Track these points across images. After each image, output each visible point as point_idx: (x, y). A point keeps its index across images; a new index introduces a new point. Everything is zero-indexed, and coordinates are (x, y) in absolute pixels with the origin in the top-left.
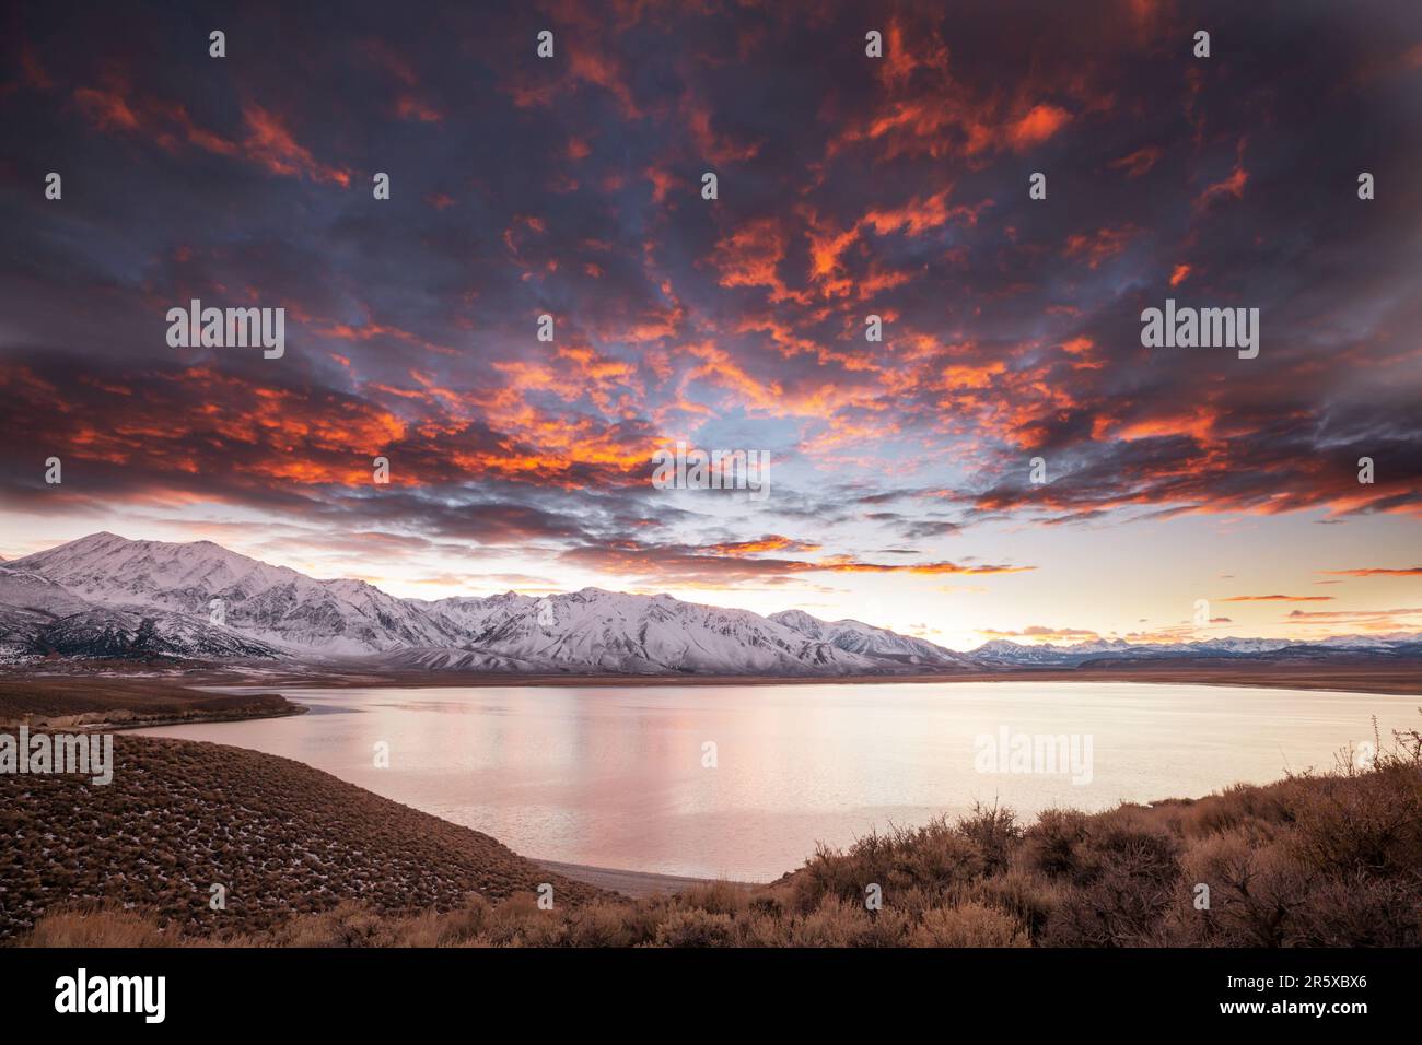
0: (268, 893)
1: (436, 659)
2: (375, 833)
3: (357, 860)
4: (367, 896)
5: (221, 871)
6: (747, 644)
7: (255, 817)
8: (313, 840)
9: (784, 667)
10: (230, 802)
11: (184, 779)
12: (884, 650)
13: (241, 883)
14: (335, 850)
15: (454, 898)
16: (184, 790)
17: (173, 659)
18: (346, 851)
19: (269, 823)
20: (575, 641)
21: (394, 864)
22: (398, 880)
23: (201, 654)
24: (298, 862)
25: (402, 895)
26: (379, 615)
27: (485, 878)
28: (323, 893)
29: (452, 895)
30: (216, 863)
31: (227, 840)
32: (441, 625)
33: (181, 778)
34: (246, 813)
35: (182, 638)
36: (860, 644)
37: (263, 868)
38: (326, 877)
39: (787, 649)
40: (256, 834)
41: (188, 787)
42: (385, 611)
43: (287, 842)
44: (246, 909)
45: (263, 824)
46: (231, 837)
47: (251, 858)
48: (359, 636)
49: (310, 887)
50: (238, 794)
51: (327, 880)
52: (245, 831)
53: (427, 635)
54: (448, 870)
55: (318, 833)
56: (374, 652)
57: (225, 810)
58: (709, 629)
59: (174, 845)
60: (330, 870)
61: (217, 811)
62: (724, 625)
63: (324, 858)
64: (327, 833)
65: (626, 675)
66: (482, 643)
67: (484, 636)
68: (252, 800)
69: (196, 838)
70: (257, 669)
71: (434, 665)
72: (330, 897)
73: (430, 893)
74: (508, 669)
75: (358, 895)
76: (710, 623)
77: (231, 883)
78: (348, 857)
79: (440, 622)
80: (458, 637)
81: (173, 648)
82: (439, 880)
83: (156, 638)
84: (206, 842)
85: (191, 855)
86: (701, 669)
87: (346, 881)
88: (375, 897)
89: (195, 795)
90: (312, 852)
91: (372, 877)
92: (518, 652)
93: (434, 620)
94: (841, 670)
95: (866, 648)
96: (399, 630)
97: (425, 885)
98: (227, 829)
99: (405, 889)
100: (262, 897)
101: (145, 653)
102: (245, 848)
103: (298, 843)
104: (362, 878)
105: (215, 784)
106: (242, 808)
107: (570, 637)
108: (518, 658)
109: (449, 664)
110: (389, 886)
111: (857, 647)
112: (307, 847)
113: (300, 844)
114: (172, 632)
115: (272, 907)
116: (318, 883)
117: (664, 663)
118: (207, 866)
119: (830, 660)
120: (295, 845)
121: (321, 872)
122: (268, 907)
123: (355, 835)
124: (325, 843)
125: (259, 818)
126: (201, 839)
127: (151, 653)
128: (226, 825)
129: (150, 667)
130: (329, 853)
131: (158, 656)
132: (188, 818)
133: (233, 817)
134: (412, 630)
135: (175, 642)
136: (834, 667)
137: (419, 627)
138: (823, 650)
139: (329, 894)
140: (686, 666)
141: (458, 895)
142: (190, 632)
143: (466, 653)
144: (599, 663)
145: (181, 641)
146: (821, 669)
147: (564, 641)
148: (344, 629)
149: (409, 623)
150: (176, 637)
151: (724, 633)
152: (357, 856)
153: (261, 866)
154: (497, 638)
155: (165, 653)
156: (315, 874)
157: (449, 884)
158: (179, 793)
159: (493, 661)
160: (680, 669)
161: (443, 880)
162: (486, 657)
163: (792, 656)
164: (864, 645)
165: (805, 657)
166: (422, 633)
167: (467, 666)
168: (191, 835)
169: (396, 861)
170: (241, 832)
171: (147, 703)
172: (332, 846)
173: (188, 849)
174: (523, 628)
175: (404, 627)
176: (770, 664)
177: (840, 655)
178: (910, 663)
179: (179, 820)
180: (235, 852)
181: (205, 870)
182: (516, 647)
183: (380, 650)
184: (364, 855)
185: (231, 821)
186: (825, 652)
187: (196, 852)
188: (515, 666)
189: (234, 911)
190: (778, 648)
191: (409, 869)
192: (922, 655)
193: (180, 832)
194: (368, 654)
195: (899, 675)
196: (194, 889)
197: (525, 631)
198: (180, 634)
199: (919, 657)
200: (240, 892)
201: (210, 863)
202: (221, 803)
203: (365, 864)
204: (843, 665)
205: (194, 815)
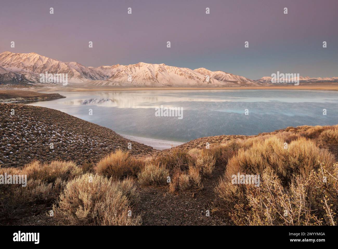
0: (46, 143)
1: (99, 83)
2: (75, 128)
3: (70, 135)
4: (73, 144)
5: (34, 137)
6: (187, 78)
7: (42, 124)
8: (58, 130)
9: (199, 85)
10: (36, 120)
11: (23, 115)
12: (230, 80)
13: (39, 140)
14: (64, 133)
15: (96, 145)
16: (23, 117)
17: (31, 85)
18: (67, 133)
19: (46, 126)
20: (137, 78)
21: (80, 136)
22: (81, 140)
23: (38, 83)
24: (54, 135)
25: (82, 144)
26: (82, 72)
27: (105, 140)
28: (61, 143)
29: (96, 144)
30: (32, 135)
31: (35, 130)
32: (100, 74)
33: (22, 114)
34: (40, 123)
35: (32, 79)
36: (222, 78)
37: (45, 137)
38: (62, 139)
39: (200, 79)
40: (43, 128)
41: (24, 117)
42: (84, 71)
43: (51, 130)
44: (40, 146)
45: (45, 126)
46: (36, 129)
47: (41, 134)
48: (78, 77)
49: (57, 141)
50: (38, 119)
51: (62, 140)
52: (40, 127)
53: (96, 77)
54: (96, 138)
55: (60, 128)
56: (83, 82)
57: (34, 122)
58: (176, 74)
59: (21, 131)
60: (63, 137)
61: (32, 123)
62: (181, 73)
63: (61, 134)
64: (62, 128)
65: (152, 87)
66: (111, 79)
67: (112, 77)
68: (41, 120)
69: (26, 129)
70: (53, 87)
71: (99, 85)
72: (63, 144)
73: (90, 143)
74: (119, 86)
75: (70, 143)
76: (177, 72)
77: (36, 140)
78: (68, 134)
79: (99, 73)
80: (105, 77)
81: (31, 82)
82: (93, 140)
83: (26, 79)
84: (29, 130)
85: (25, 133)
86: (174, 85)
87: (67, 140)
88: (75, 144)
89: (26, 119)
90: (58, 133)
91: (74, 139)
92: (121, 81)
93: (98, 73)
94: (216, 85)
95: (224, 79)
96: (88, 76)
97: (89, 141)
98: (35, 127)
99: (83, 142)
100: (44, 144)
101: (24, 83)
102: (40, 132)
103: (54, 131)
104: (71, 139)
105: (31, 116)
106: (39, 122)
107: (136, 77)
108: (121, 83)
109: (102, 85)
110: (79, 141)
111: (221, 79)
112: (57, 132)
113: (55, 131)
114: (29, 78)
115: (47, 146)
116: (60, 140)
117: (163, 84)
118: (30, 136)
119: (213, 83)
120: (53, 131)
121: (60, 137)
122: (46, 146)
123: (70, 129)
124: (62, 131)
125: (44, 124)
126: (28, 129)
127: (25, 83)
128: (35, 126)
129: (25, 87)
130: (63, 133)
131: (27, 84)
132: (24, 124)
133: (37, 124)
134: (92, 76)
135: (31, 80)
136: (214, 84)
137: (94, 75)
138: (211, 80)
139: (62, 143)
140: (170, 85)
141: (98, 144)
142: (34, 78)
143: (107, 82)
144: (145, 84)
145: (32, 80)
146: (210, 85)
147: (134, 78)
148: (73, 76)
149: (91, 74)
150: (31, 79)
151: (181, 75)
152: (70, 134)
153: (44, 136)
154: (115, 77)
155: (29, 83)
156: (59, 138)
157: (96, 141)
158: (22, 118)
159: (115, 84)
160: (168, 85)
161: (94, 140)
162: (113, 83)
163: (201, 82)
164: (223, 78)
165: (205, 82)
166: (94, 76)
167: (108, 85)
168: (25, 128)
169: (81, 135)
170: (39, 128)
171: (25, 96)
172: (63, 132)
173: (25, 132)
174: (123, 74)
175: (89, 75)
176: (195, 84)
177: (216, 81)
178: (238, 84)
179: (22, 125)
180: (37, 133)
181: (29, 137)
182: (121, 80)
183: (84, 81)
184: (72, 134)
185: (36, 125)
186: (211, 81)
187: (27, 132)
188: (121, 85)
189: (37, 147)
190: (197, 79)
191: (84, 137)
192: (241, 81)
193: (23, 128)
194: (81, 82)
195: (234, 87)
196: (26, 141)
197: (123, 75)
198: (32, 78)
199: (241, 82)
200: (38, 142)
201: (30, 135)
202: (33, 121)
203: (72, 136)
204: (216, 84)
205: (26, 123)
